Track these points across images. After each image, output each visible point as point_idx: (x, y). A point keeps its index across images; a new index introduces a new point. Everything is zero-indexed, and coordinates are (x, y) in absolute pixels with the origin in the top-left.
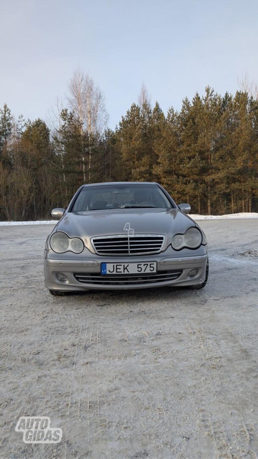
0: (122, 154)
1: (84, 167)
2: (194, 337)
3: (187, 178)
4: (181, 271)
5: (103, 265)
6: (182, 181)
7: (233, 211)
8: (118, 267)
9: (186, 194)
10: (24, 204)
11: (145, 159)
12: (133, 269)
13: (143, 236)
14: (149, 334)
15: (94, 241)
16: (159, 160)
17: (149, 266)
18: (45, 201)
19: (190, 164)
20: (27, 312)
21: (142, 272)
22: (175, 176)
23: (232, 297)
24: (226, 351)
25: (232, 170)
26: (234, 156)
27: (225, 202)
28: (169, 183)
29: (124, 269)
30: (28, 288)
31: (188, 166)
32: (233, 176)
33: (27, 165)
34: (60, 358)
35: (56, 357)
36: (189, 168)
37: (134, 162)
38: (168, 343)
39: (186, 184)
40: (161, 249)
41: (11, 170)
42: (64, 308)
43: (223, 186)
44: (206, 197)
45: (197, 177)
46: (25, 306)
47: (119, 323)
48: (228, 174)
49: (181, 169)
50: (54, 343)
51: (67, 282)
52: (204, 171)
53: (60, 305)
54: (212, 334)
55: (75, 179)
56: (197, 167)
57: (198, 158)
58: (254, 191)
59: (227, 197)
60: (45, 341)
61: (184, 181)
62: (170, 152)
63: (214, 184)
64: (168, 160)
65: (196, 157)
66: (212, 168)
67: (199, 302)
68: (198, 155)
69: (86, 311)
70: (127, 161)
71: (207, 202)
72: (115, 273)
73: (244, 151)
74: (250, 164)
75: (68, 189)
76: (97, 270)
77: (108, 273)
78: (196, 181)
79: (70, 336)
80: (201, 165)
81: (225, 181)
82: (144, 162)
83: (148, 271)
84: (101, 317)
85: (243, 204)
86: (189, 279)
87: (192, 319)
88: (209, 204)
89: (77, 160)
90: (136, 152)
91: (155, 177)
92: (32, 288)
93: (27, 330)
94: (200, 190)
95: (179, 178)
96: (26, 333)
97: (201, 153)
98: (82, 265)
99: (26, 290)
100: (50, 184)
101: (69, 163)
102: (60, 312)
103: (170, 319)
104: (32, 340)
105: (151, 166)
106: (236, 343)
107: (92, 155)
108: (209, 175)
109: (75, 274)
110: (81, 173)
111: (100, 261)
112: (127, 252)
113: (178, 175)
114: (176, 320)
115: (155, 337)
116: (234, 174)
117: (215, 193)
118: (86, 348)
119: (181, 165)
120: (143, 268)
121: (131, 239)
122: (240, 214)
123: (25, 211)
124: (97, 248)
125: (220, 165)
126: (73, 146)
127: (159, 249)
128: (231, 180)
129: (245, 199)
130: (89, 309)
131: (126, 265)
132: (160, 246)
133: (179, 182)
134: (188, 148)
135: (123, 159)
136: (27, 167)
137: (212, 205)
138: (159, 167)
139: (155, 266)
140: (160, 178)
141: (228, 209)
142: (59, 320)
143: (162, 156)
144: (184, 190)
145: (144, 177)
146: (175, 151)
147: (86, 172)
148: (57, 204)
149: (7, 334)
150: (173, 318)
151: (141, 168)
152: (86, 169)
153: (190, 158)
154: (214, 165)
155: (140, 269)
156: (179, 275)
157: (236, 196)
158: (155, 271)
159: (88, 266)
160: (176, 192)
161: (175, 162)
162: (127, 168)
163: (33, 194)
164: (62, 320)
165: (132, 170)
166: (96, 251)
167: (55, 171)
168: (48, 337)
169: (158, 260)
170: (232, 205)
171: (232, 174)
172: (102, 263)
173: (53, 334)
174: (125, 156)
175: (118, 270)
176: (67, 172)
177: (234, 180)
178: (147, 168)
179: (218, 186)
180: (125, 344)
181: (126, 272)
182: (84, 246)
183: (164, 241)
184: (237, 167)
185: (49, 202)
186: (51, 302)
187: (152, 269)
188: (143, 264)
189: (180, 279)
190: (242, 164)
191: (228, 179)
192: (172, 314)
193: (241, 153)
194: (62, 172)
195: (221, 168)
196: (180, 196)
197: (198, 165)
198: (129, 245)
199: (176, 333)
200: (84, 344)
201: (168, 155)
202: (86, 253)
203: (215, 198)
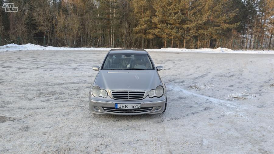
0: (134, 9)
1: (111, 15)
2: (152, 143)
3: (172, 26)
4: (152, 107)
5: (116, 104)
6: (169, 27)
7: (198, 46)
8: (123, 106)
9: (171, 35)
10: (75, 37)
11: (148, 13)
12: (130, 107)
13: (135, 91)
14: (133, 140)
15: (112, 92)
16: (156, 14)
17: (137, 106)
18: (87, 36)
19: (175, 17)
20: (81, 123)
21: (134, 108)
22: (165, 24)
23: (176, 119)
24: (163, 151)
25: (200, 22)
26: (201, 13)
27: (194, 41)
28: (162, 28)
29: (126, 107)
30: (81, 107)
31: (174, 18)
32: (200, 25)
33: (77, 13)
34: (96, 151)
35: (94, 150)
36: (174, 20)
37: (141, 14)
38: (140, 146)
39: (172, 29)
40: (144, 97)
41: (67, 16)
42: (98, 122)
43: (193, 31)
44: (184, 37)
45: (178, 25)
46: (80, 119)
47: (122, 133)
48: (197, 24)
49: (169, 20)
50: (93, 143)
51: (99, 111)
52: (183, 22)
53: (96, 119)
54: (160, 142)
55: (105, 23)
56: (179, 19)
57: (180, 14)
58: (212, 35)
59: (196, 38)
60: (90, 141)
61: (171, 28)
62: (163, 9)
63: (188, 30)
64: (162, 14)
65: (179, 13)
66: (188, 20)
67: (160, 122)
68: (180, 12)
69: (108, 124)
70: (137, 13)
71: (184, 41)
72: (121, 108)
73: (208, 10)
74: (211, 18)
75: (101, 29)
76: (113, 106)
77: (118, 108)
78: (178, 28)
79: (100, 139)
80: (182, 18)
81: (195, 29)
82: (147, 14)
83: (137, 108)
84: (114, 128)
85: (205, 42)
86: (156, 111)
87: (154, 132)
88: (185, 42)
89: (107, 11)
90: (143, 8)
91: (153, 24)
92: (82, 107)
93: (82, 134)
94: (180, 34)
95: (168, 25)
96: (82, 136)
97: (182, 11)
98: (106, 104)
99: (80, 108)
100: (90, 25)
101: (102, 14)
102: (96, 124)
103: (145, 132)
104: (84, 140)
105: (151, 17)
106: (169, 147)
107: (116, 8)
108: (186, 24)
109: (103, 107)
110: (109, 20)
111: (115, 103)
112: (127, 98)
113: (167, 24)
114: (147, 132)
115: (136, 142)
116: (201, 25)
117: (189, 36)
118: (106, 146)
119: (169, 18)
120: (135, 106)
121: (130, 92)
122: (202, 49)
123: (76, 41)
124: (114, 96)
125: (193, 18)
126: (105, 3)
127: (142, 97)
128: (199, 28)
129: (207, 39)
130: (109, 123)
131: (126, 105)
132: (143, 96)
133: (167, 28)
134: (174, 7)
135: (135, 12)
136: (77, 14)
137: (186, 42)
138: (156, 18)
139: (140, 106)
140: (157, 25)
141: (196, 45)
142: (95, 129)
143: (158, 11)
144: (170, 33)
145: (147, 24)
146: (166, 8)
147: (112, 19)
148: (94, 38)
149: (73, 136)
150: (146, 131)
151: (145, 18)
152: (112, 17)
153: (175, 13)
154: (190, 19)
155: (133, 107)
156: (151, 109)
157: (201, 38)
158: (140, 108)
159: (109, 104)
160: (166, 34)
161: (166, 15)
162: (137, 18)
163: (80, 31)
164: (97, 129)
165: (140, 20)
166: (113, 97)
167: (93, 18)
168: (91, 139)
169: (142, 103)
170: (199, 43)
171: (200, 24)
172: (116, 103)
173: (93, 137)
174: (136, 11)
175: (123, 107)
176: (101, 19)
177: (201, 28)
178: (149, 18)
179: (191, 31)
180: (123, 145)
181: (126, 108)
182: (108, 95)
183: (145, 93)
184: (203, 20)
185: (90, 36)
186: (92, 117)
187: (138, 107)
188: (134, 105)
189: (152, 111)
190: (206, 18)
191: (197, 27)
192: (146, 128)
193: (207, 12)
194: (98, 19)
195: (193, 20)
196: (167, 36)
197: (180, 18)
198: (128, 95)
199: (145, 140)
200: (106, 144)
201: (162, 11)
202: (108, 98)
203: (188, 38)
